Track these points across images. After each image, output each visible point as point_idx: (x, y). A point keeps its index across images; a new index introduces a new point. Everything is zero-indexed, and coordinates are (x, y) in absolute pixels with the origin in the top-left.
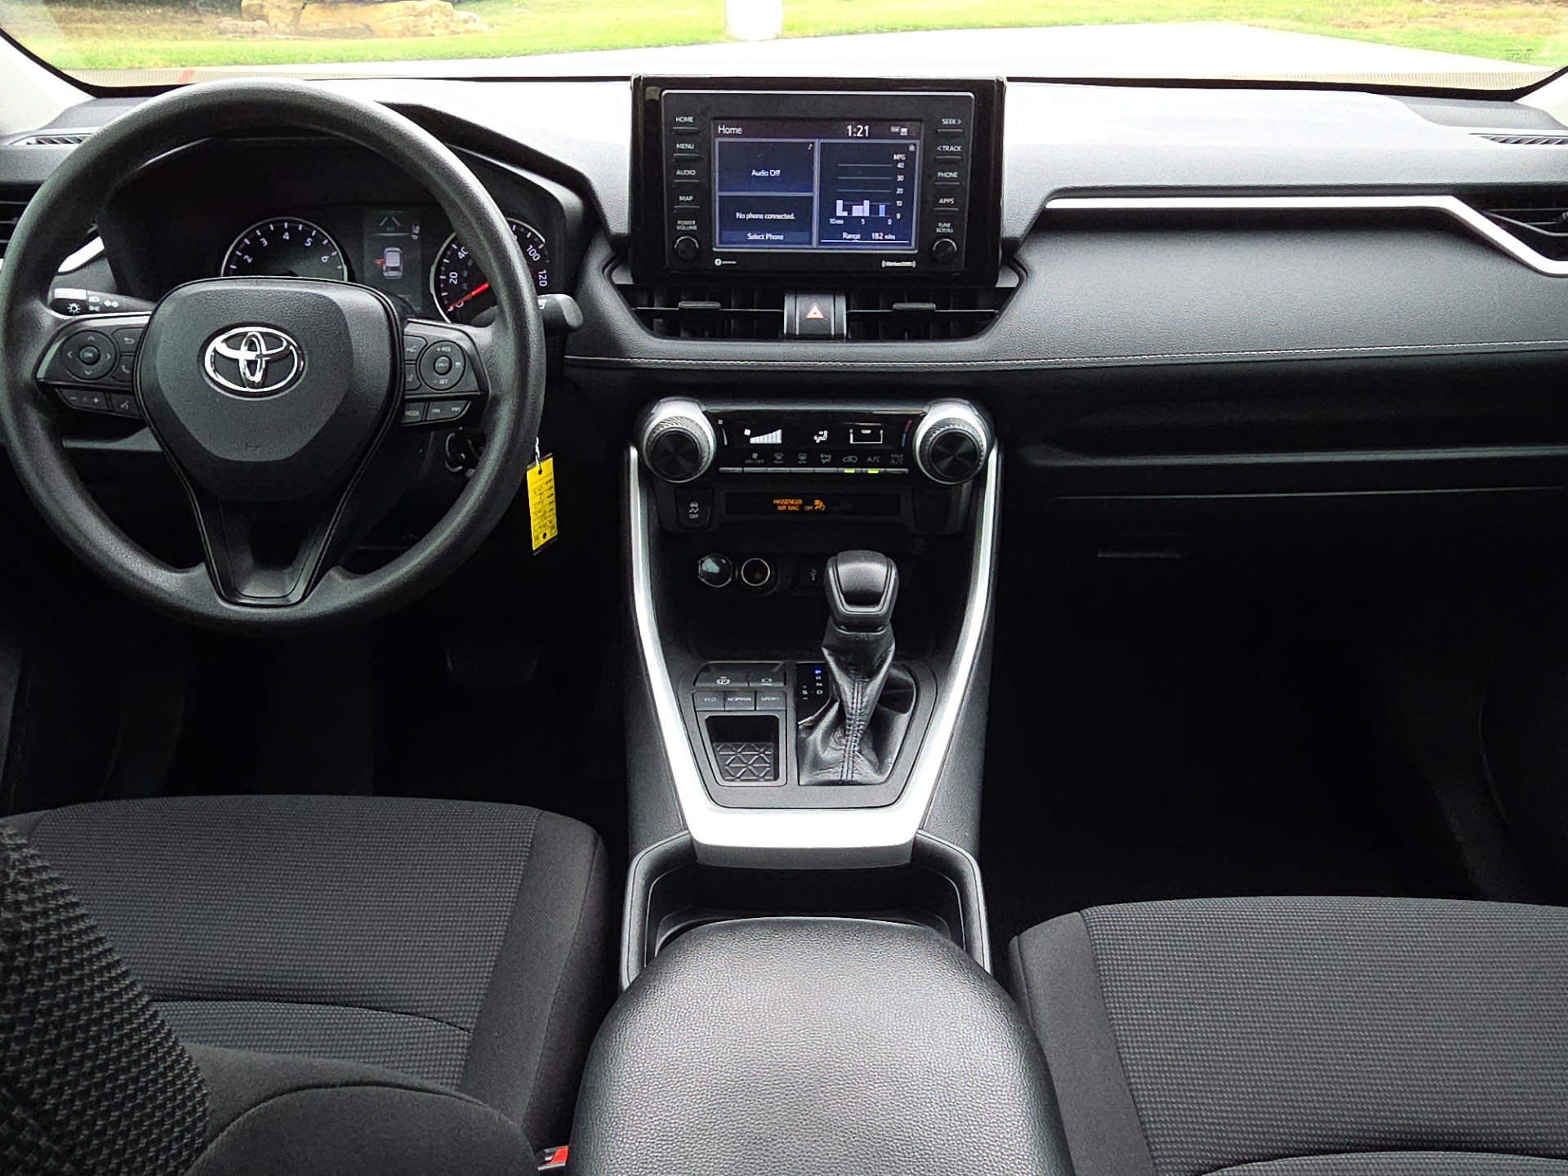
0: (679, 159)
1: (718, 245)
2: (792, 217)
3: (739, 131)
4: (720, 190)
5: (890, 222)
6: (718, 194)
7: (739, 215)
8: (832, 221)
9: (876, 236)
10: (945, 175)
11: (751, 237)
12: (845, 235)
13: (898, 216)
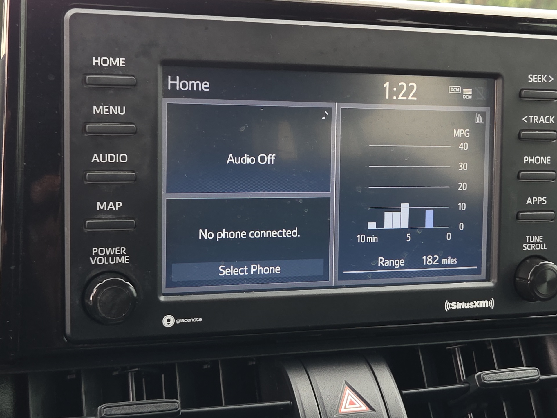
0: (97, 135)
1: (164, 290)
2: (294, 233)
3: (204, 86)
4: (168, 191)
5: (449, 237)
6: (165, 196)
7: (205, 234)
8: (361, 238)
9: (428, 260)
10: (534, 160)
11: (225, 271)
12: (381, 261)
13: (461, 226)
